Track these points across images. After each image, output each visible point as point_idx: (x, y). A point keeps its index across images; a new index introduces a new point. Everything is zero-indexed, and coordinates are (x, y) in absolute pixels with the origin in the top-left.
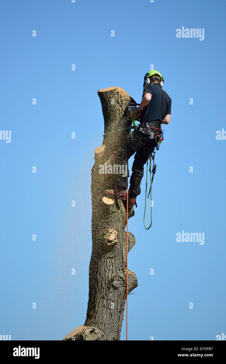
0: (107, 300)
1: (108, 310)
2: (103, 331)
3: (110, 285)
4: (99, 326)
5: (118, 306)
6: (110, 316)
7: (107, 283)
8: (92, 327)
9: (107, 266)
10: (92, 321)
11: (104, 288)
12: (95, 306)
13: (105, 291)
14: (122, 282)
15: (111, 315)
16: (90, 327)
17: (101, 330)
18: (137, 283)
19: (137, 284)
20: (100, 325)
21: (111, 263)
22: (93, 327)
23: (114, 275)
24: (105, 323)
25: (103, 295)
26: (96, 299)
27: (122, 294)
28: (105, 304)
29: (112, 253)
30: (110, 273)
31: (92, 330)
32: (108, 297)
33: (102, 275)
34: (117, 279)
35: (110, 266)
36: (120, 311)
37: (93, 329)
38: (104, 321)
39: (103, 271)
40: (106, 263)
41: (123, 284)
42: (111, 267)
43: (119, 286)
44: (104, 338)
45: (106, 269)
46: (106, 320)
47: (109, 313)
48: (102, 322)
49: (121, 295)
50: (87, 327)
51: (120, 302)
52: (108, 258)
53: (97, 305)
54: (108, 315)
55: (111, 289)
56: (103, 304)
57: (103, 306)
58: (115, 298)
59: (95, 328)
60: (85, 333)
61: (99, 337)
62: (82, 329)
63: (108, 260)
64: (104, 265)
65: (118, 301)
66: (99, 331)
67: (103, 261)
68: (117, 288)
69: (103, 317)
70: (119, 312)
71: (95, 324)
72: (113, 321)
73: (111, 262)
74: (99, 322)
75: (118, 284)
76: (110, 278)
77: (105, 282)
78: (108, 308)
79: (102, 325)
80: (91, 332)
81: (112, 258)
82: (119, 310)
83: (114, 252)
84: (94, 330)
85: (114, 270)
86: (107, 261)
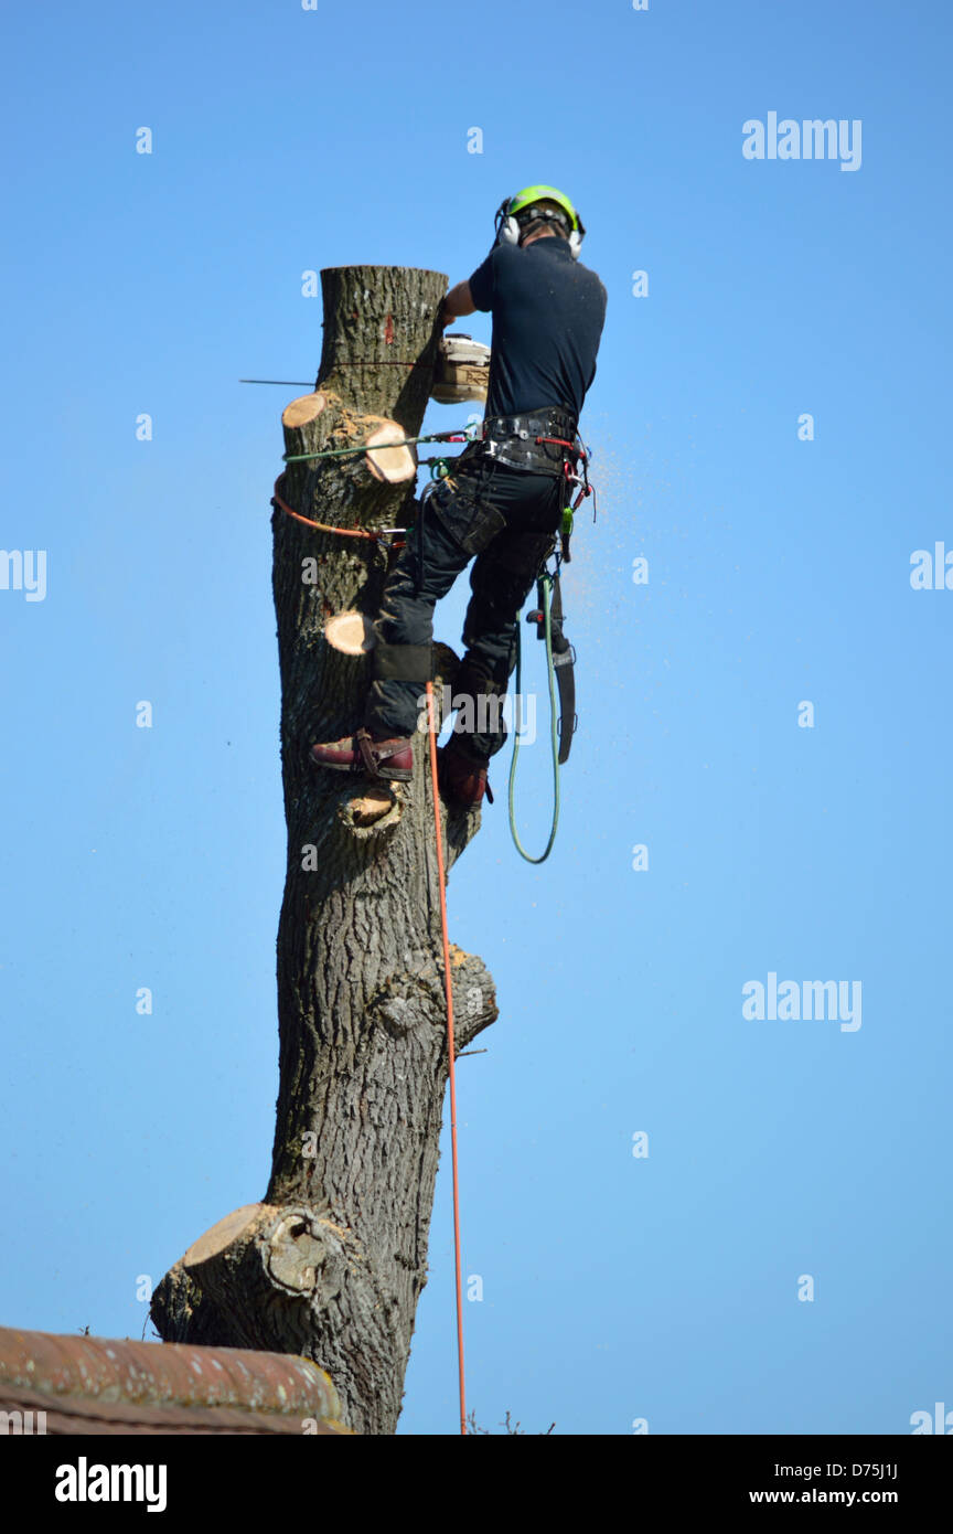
0: (365, 1086)
1: (369, 1130)
2: (349, 1226)
3: (374, 1014)
4: (329, 1205)
5: (411, 1110)
6: (379, 1159)
7: (358, 1009)
8: (297, 1210)
9: (356, 933)
10: (299, 1185)
11: (345, 1030)
12: (310, 1113)
13: (351, 1046)
14: (427, 1005)
15: (384, 1154)
16: (289, 1209)
17: (338, 1220)
18: (493, 1002)
19: (497, 1011)
20: (333, 1200)
21: (375, 919)
22: (302, 1211)
23: (389, 971)
24: (358, 1190)
25: (342, 1064)
26: (311, 1085)
27: (427, 1054)
28: (356, 1103)
29: (376, 871)
30: (373, 961)
31: (300, 1221)
32: (366, 1070)
33: (338, 972)
34: (405, 990)
35: (370, 933)
36: (421, 1135)
37: (305, 1218)
38: (352, 1180)
39: (339, 957)
40: (349, 920)
41: (432, 1011)
42: (375, 937)
43: (414, 1021)
44: (354, 1257)
45: (354, 946)
46: (362, 1175)
47: (372, 1143)
48: (342, 1186)
49: (423, 1059)
50: (275, 1210)
51: (423, 1090)
52: (362, 895)
53: (319, 1108)
54: (370, 1151)
55: (381, 1036)
56: (345, 1104)
57: (346, 1115)
58: (400, 1077)
59: (311, 1215)
60: (269, 1239)
61: (333, 1253)
62: (255, 1221)
63: (359, 905)
64: (343, 929)
65: (412, 1088)
66: (333, 1227)
67: (338, 910)
68: (407, 1029)
69: (346, 1162)
70: (417, 1139)
71: (310, 1195)
72: (393, 1179)
73: (372, 914)
74: (330, 1188)
75: (411, 1014)
76: (370, 988)
77: (352, 1006)
78: (366, 1119)
79: (344, 1200)
80: (297, 1232)
81: (379, 897)
82: (417, 1131)
83: (388, 868)
84: (308, 1221)
85: (390, 950)
86: (355, 909)
